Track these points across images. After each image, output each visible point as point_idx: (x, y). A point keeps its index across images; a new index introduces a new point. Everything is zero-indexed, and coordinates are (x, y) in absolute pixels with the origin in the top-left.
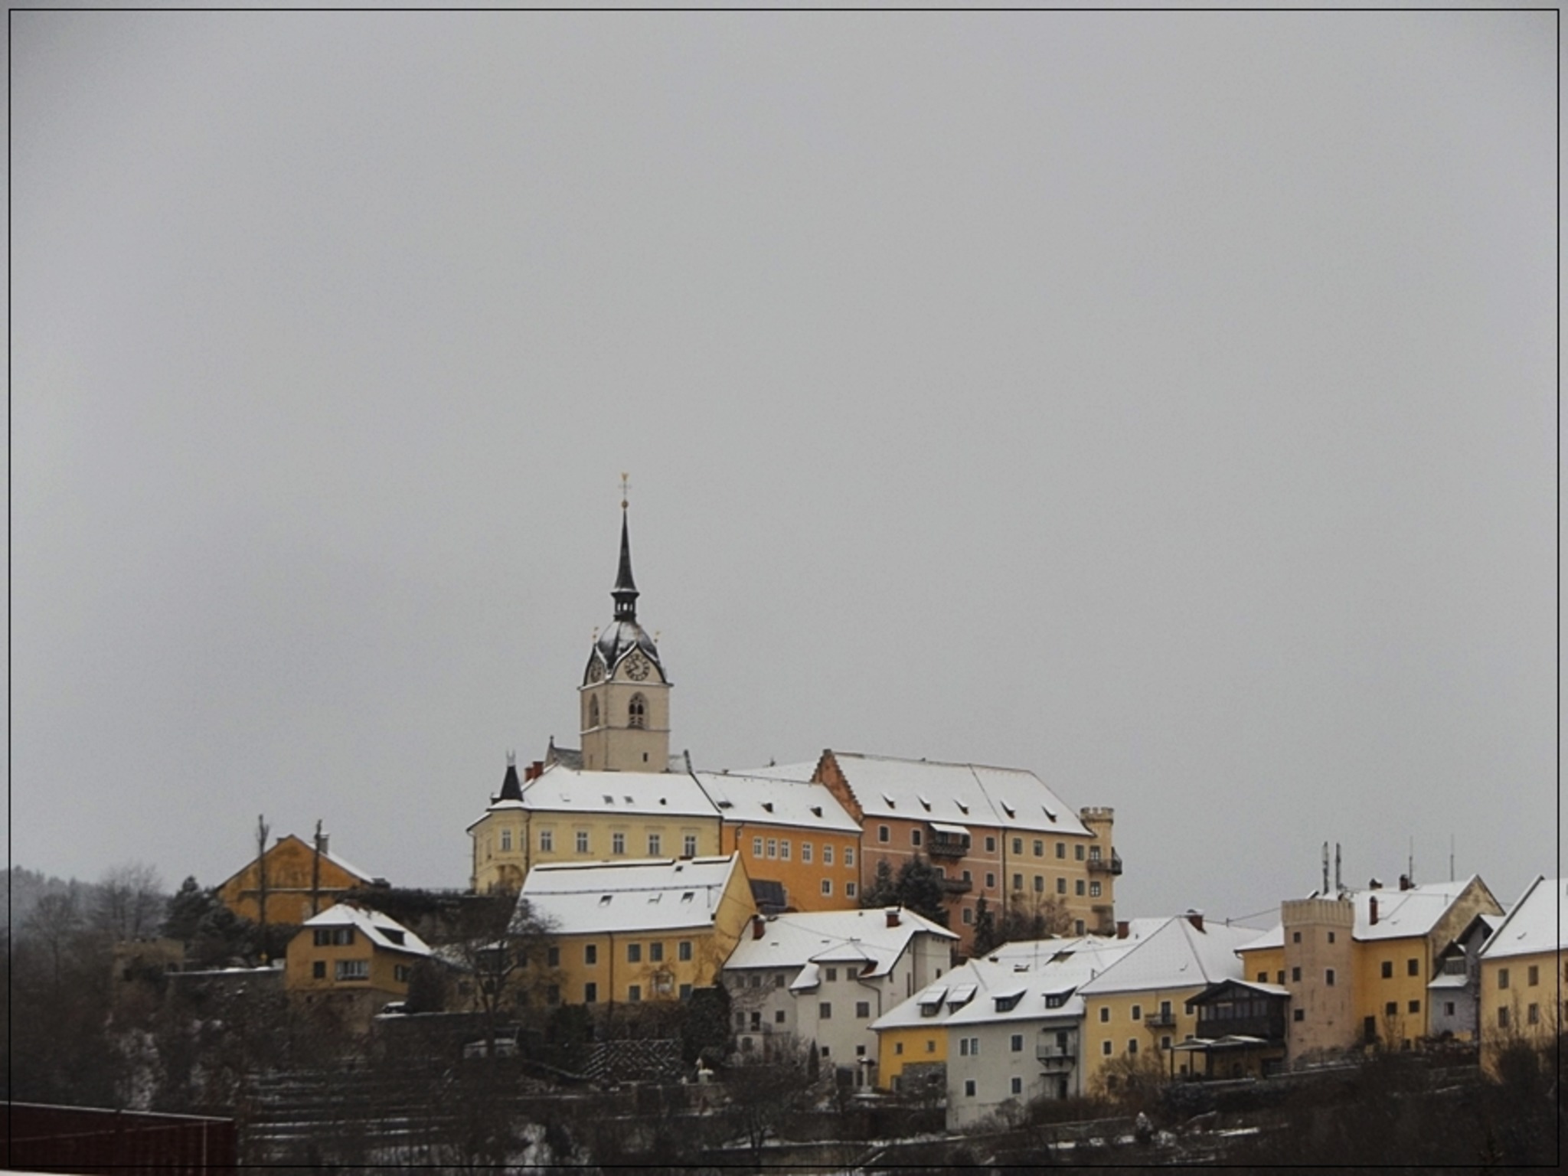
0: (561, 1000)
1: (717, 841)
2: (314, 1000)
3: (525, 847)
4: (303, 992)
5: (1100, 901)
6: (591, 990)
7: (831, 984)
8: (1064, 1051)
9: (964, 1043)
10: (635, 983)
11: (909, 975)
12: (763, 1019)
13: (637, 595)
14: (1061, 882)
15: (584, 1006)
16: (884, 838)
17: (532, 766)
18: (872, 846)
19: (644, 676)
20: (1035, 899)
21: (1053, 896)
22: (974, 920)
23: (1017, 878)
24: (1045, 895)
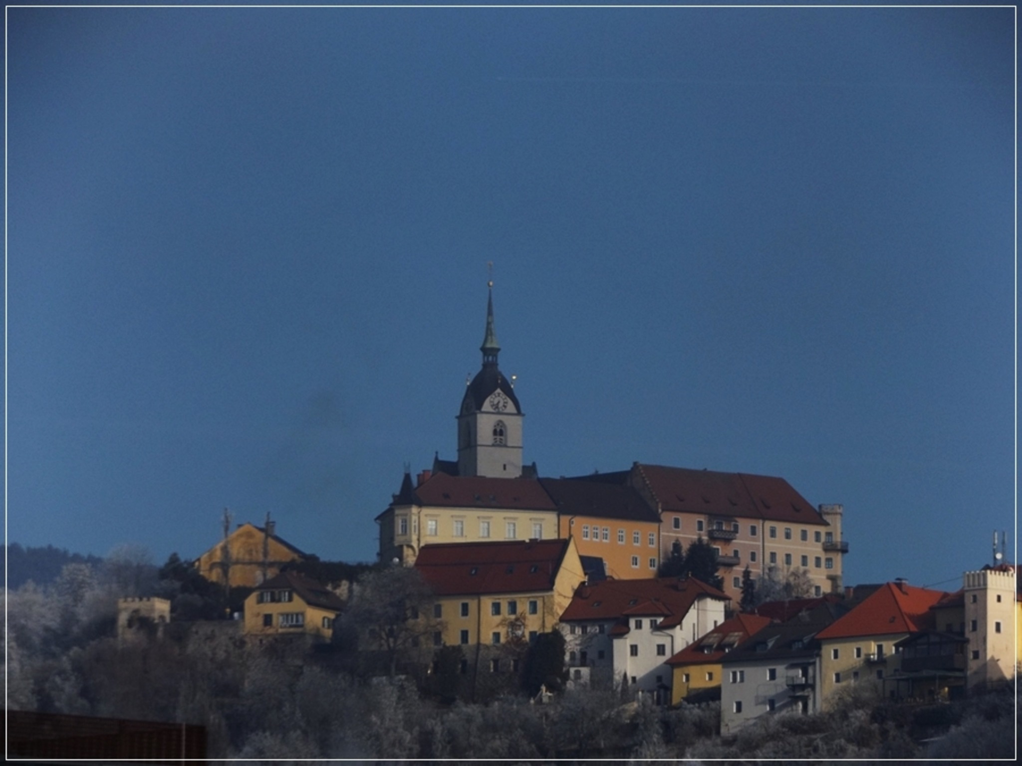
0: (442, 642)
1: (556, 528)
2: (264, 642)
3: (417, 532)
4: (256, 636)
5: (833, 572)
6: (465, 635)
7: (638, 631)
8: (806, 680)
9: (734, 674)
10: (496, 630)
11: (694, 625)
12: (588, 656)
13: (498, 350)
14: (804, 558)
15: (459, 647)
16: (677, 524)
17: (422, 473)
18: (668, 532)
19: (503, 408)
20: (785, 570)
21: (798, 568)
22: (741, 585)
23: (773, 555)
24: (792, 567)
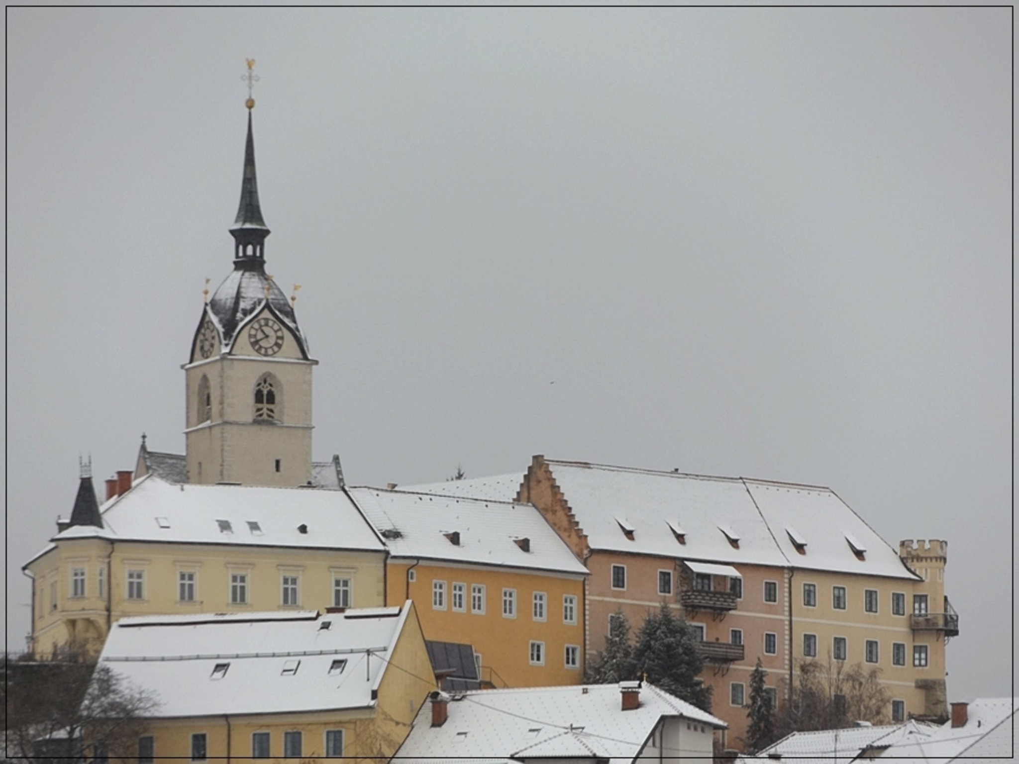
1: (380, 586)
3: (105, 595)
5: (928, 674)
13: (267, 232)
14: (871, 646)
16: (619, 581)
17: (116, 478)
18: (601, 594)
19: (276, 349)
20: (834, 671)
21: (859, 666)
22: (747, 700)
23: (809, 639)
24: (848, 666)
